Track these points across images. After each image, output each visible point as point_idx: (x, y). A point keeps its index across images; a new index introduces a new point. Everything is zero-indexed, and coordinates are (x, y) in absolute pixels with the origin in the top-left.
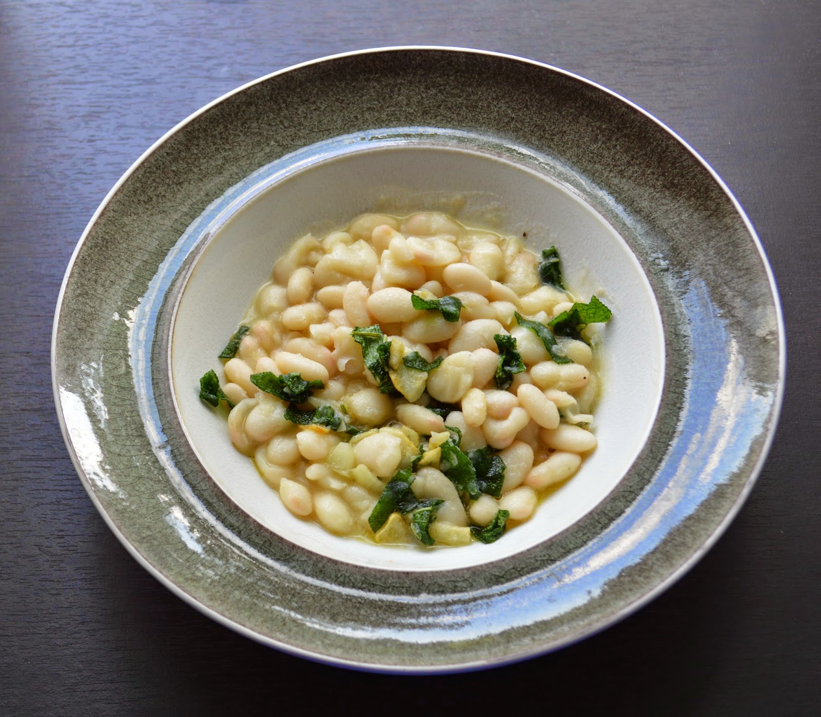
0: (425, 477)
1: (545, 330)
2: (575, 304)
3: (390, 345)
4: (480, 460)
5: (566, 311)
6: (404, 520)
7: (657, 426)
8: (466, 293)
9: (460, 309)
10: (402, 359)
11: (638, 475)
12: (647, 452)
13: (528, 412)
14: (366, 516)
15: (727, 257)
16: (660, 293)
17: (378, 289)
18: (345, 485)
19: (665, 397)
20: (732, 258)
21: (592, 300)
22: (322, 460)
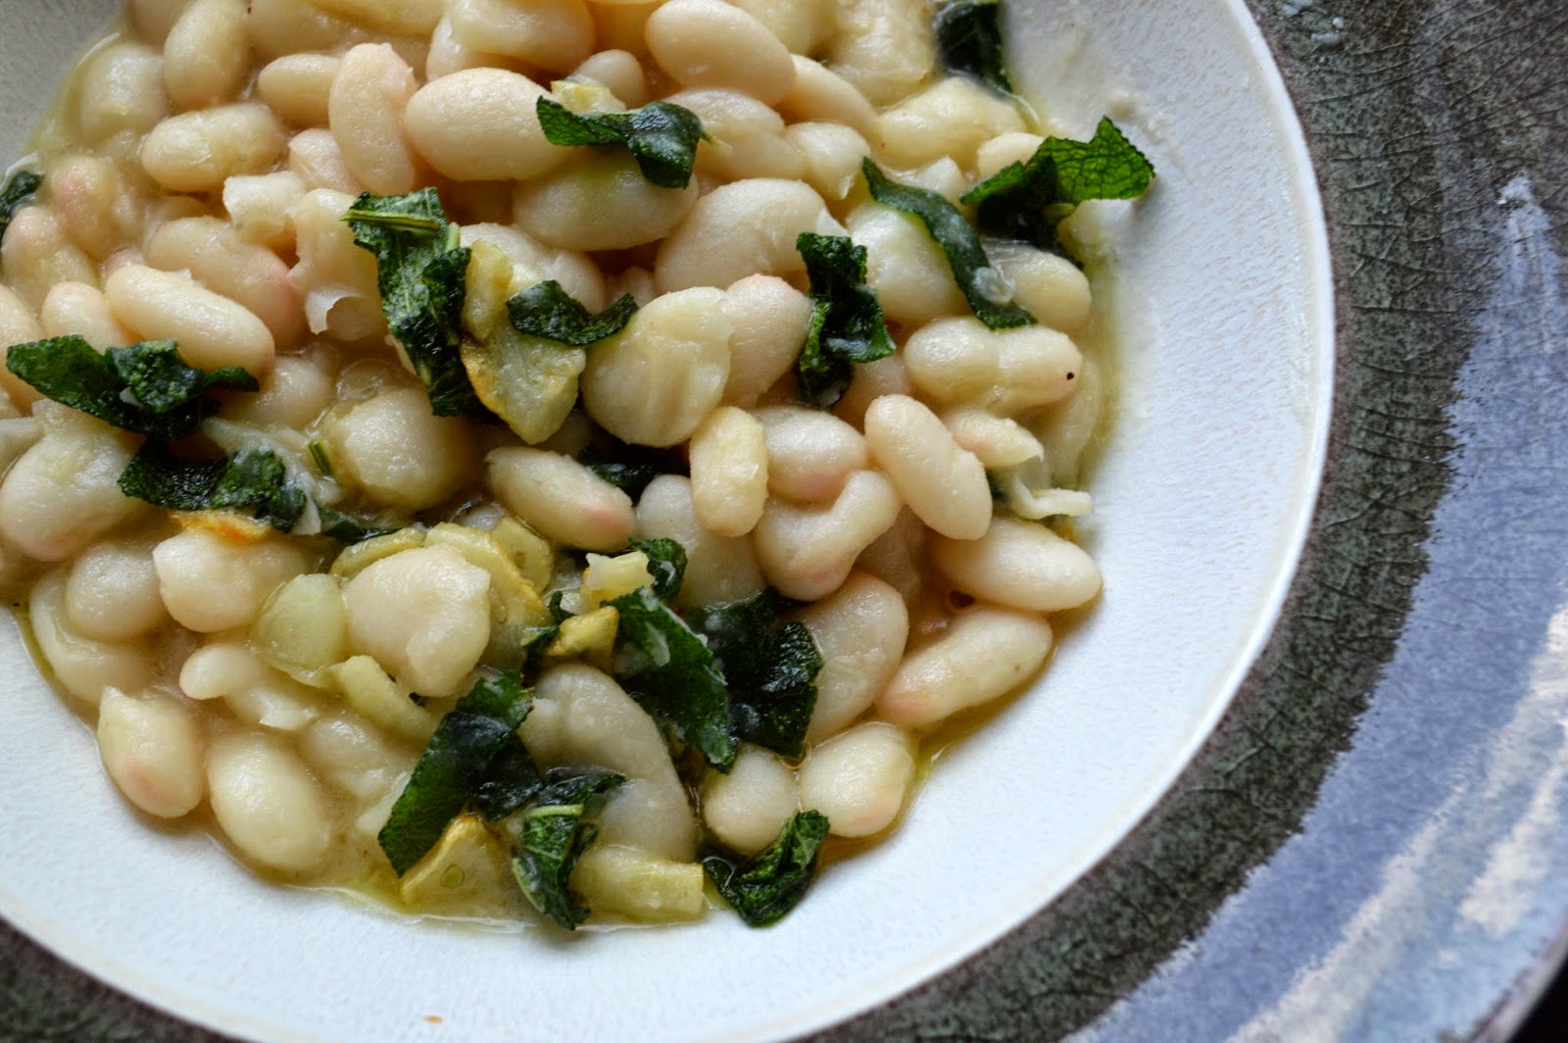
0: (566, 700)
1: (955, 220)
2: (1048, 140)
3: (467, 262)
4: (742, 639)
5: (1018, 164)
6: (495, 836)
7: (1308, 567)
8: (716, 94)
9: (692, 148)
10: (502, 307)
11: (1252, 733)
12: (1278, 656)
13: (897, 488)
14: (373, 820)
15: (1530, 14)
16: (1316, 121)
17: (444, 72)
18: (309, 714)
19: (1332, 465)
20: (1548, 19)
21: (1099, 130)
22: (240, 633)
